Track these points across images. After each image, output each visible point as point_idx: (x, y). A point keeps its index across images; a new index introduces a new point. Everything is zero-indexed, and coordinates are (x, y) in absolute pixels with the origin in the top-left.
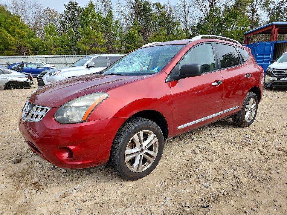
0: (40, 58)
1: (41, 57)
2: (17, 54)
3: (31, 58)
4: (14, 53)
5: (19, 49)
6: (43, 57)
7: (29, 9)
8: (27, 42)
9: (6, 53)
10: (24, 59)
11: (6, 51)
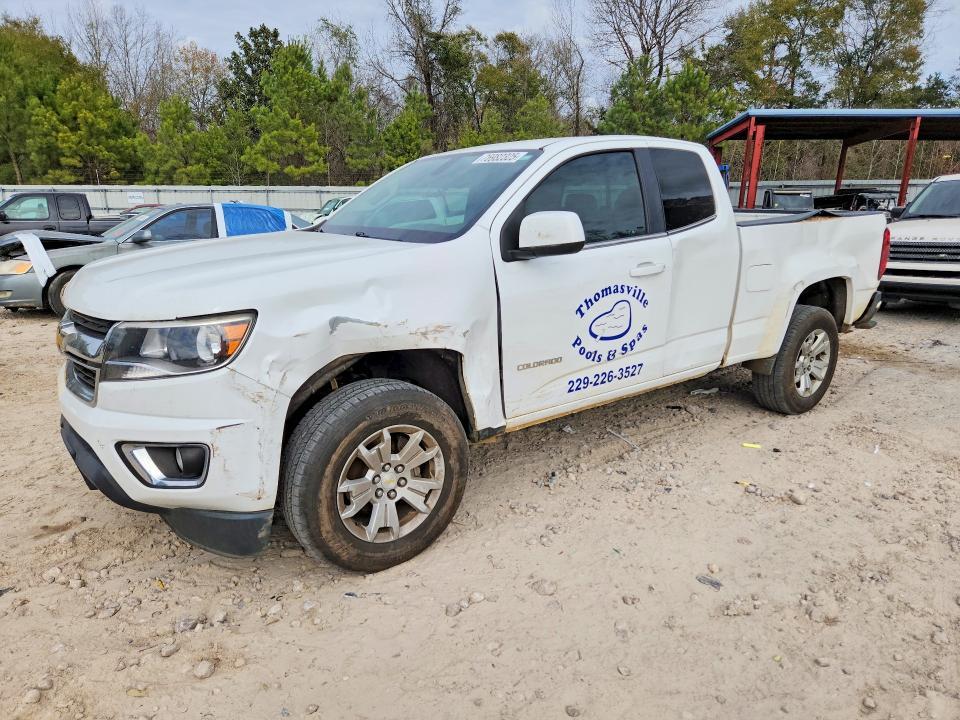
0: (141, 194)
1: (143, 191)
2: (82, 179)
3: (116, 191)
4: (73, 179)
5: (85, 167)
6: (149, 191)
7: (139, 45)
8: (109, 149)
9: (50, 176)
10: (97, 193)
11: (50, 171)
